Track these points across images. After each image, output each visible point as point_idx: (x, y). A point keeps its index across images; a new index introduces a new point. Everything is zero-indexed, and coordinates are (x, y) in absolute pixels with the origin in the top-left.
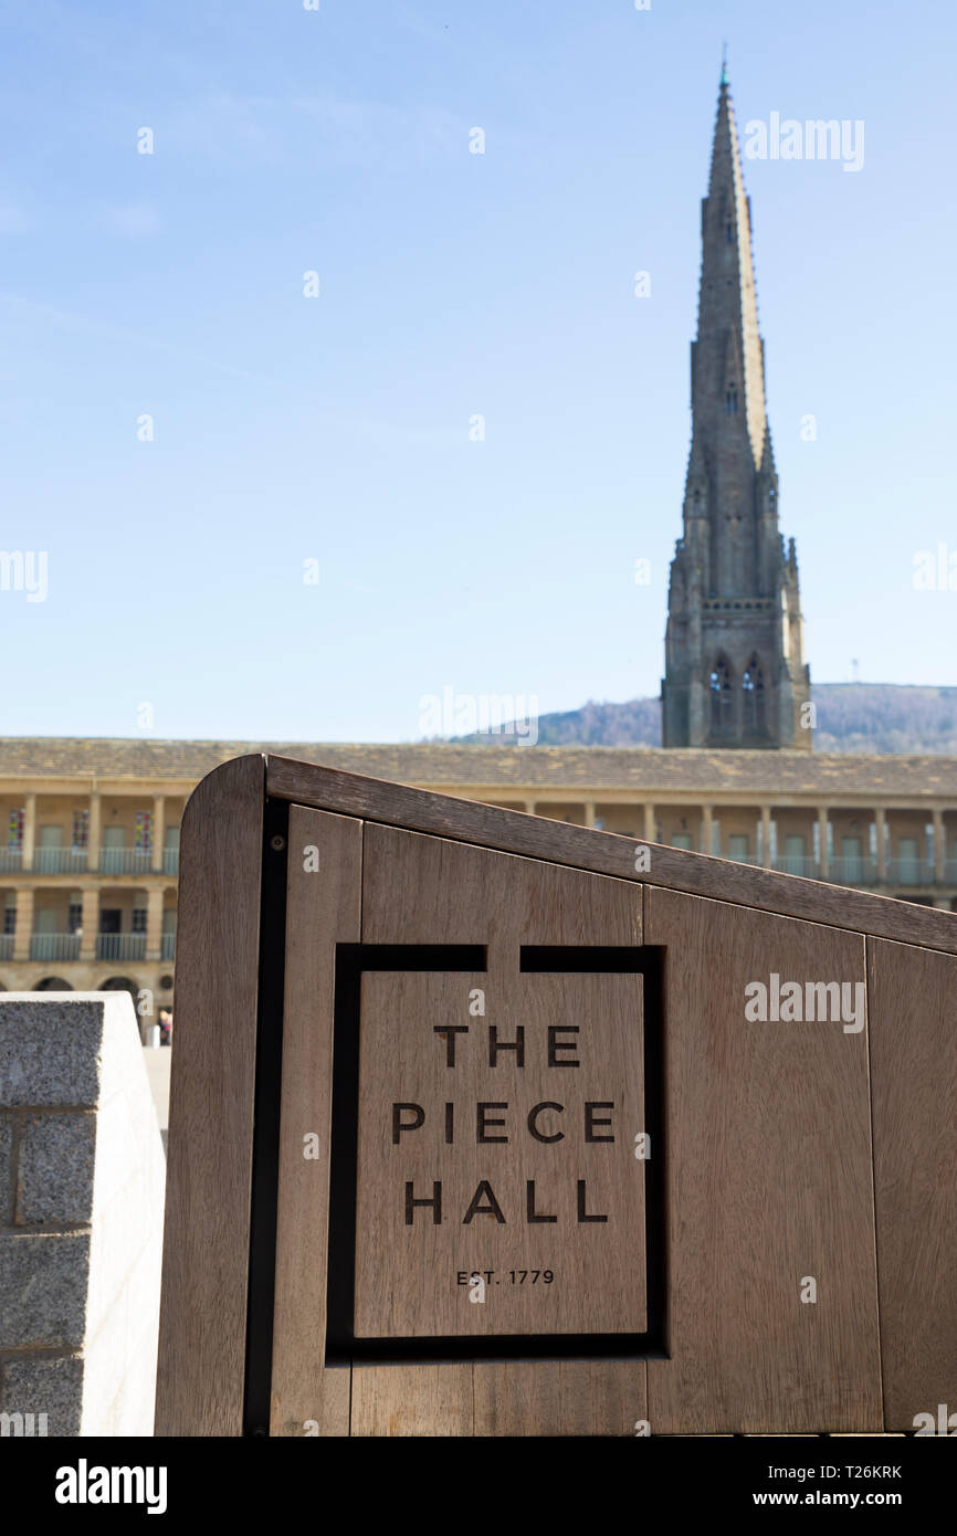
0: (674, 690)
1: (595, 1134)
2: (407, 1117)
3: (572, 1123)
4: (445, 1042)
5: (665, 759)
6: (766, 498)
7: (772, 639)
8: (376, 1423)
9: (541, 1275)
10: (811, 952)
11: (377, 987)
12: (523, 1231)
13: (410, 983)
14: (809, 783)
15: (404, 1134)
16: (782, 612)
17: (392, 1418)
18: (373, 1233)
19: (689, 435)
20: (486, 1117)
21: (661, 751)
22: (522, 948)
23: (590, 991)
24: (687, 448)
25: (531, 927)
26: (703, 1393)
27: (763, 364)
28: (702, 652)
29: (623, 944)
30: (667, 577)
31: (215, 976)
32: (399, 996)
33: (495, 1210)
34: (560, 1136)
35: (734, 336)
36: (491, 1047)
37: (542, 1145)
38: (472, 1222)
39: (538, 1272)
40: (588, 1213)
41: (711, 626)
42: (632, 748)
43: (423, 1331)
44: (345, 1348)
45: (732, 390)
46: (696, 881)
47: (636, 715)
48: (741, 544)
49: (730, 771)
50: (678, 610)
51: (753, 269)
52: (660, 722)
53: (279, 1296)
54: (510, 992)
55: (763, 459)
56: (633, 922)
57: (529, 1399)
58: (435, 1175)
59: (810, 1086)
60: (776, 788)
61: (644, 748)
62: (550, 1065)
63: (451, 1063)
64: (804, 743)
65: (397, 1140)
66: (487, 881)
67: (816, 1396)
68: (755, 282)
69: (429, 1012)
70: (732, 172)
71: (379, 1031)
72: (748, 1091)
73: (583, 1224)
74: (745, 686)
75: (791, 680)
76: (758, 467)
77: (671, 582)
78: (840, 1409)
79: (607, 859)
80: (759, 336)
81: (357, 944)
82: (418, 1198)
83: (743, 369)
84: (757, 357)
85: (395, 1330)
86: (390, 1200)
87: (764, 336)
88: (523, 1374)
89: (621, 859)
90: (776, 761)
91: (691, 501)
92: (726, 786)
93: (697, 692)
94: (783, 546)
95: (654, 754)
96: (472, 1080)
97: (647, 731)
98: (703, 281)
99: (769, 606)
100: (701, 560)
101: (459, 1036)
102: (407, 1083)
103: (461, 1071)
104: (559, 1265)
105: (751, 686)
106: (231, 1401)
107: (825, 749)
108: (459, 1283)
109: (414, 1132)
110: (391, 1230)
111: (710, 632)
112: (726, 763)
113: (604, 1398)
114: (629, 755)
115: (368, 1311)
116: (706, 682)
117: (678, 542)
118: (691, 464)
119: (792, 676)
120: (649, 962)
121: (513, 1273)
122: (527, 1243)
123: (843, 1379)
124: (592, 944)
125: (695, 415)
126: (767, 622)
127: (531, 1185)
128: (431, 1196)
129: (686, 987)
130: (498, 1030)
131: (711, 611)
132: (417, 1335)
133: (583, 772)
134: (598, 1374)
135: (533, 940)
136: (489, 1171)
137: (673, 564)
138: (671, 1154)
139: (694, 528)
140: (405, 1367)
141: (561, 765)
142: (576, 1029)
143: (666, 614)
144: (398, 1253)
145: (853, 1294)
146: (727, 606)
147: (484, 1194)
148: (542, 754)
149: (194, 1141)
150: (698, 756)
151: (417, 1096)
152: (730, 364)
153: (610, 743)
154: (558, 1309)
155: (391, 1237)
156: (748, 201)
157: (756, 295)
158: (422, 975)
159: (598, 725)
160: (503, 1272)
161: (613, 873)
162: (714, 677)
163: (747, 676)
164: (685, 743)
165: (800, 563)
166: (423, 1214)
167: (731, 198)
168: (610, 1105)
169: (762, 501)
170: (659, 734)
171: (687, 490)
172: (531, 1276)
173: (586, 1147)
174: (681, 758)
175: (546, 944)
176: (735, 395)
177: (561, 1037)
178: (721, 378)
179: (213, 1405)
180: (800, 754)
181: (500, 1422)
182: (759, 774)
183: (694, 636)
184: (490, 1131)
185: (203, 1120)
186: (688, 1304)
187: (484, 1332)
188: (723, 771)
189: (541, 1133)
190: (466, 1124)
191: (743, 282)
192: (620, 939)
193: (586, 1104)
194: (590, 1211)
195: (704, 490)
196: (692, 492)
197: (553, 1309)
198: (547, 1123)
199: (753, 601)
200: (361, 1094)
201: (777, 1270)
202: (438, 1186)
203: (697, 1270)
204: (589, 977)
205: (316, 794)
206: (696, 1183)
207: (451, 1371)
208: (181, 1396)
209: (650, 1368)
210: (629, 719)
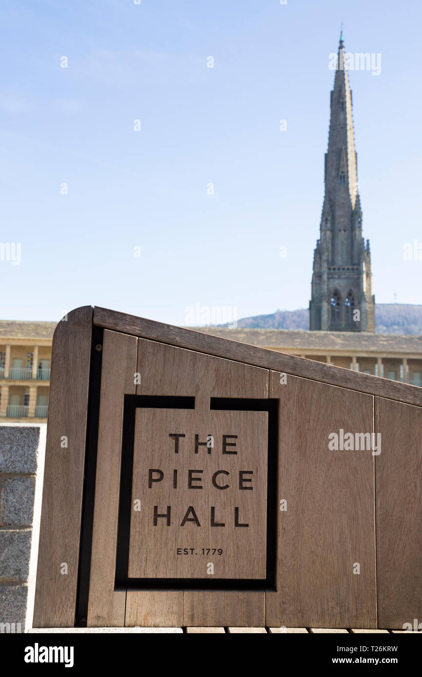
0: (315, 306)
1: (244, 486)
2: (155, 476)
3: (233, 480)
4: (174, 441)
5: (310, 335)
6: (357, 222)
7: (358, 283)
8: (137, 618)
9: (217, 551)
10: (348, 403)
11: (143, 415)
12: (209, 530)
13: (158, 414)
14: (373, 347)
15: (154, 484)
16: (363, 272)
17: (145, 616)
18: (138, 529)
19: (323, 194)
20: (193, 477)
21: (309, 332)
22: (212, 399)
23: (242, 419)
24: (323, 200)
25: (216, 389)
26: (292, 608)
27: (356, 163)
28: (328, 289)
29: (259, 398)
30: (313, 256)
31: (67, 408)
32: (153, 419)
33: (196, 520)
34: (227, 486)
35: (344, 151)
36: (196, 444)
37: (218, 490)
38: (185, 525)
39: (215, 550)
40: (240, 522)
41: (332, 278)
42: (296, 331)
43: (161, 576)
44: (124, 582)
45: (343, 175)
46: (294, 369)
47: (299, 316)
48: (345, 242)
49: (339, 341)
50: (317, 270)
51: (353, 122)
52: (308, 319)
53: (93, 557)
54: (205, 419)
55: (356, 205)
56: (264, 387)
57: (209, 608)
58: (167, 503)
59: (346, 466)
60: (359, 349)
61: (301, 330)
62: (223, 453)
63: (177, 451)
64: (372, 329)
65: (150, 486)
66: (196, 367)
67: (345, 611)
68: (353, 127)
69: (167, 427)
70: (344, 80)
71: (143, 435)
72: (316, 467)
73: (237, 528)
74: (346, 304)
75: (367, 302)
76: (353, 208)
77: (314, 258)
78: (357, 617)
79: (252, 357)
80: (355, 151)
81: (134, 395)
82: (160, 514)
83: (347, 166)
84: (354, 160)
85: (147, 574)
86: (147, 514)
87: (357, 151)
88: (207, 597)
89: (259, 358)
90: (359, 337)
91: (324, 223)
92: (337, 348)
93: (325, 306)
94: (364, 243)
95: (305, 333)
96: (186, 459)
97: (303, 323)
98: (331, 127)
99: (357, 269)
100: (328, 249)
101: (180, 439)
102: (156, 459)
103: (181, 456)
104: (225, 547)
105: (349, 304)
106: (69, 606)
107: (381, 332)
108: (178, 554)
109: (159, 483)
110: (147, 528)
111: (331, 280)
112: (337, 337)
113: (245, 609)
114: (294, 333)
115: (135, 566)
116: (329, 302)
117: (318, 241)
118: (324, 207)
119: (367, 300)
120: (271, 406)
121: (203, 549)
122: (210, 536)
123: (359, 603)
124: (245, 397)
125: (326, 186)
126: (356, 276)
127: (213, 509)
128: (166, 513)
129: (288, 418)
130: (199, 436)
131: (332, 271)
132: (157, 577)
133: (274, 340)
134: (242, 598)
135: (217, 395)
136: (193, 502)
137: (315, 250)
138: (279, 496)
139: (325, 234)
140: (151, 592)
141: (265, 337)
142: (236, 437)
143: (312, 272)
144: (149, 540)
145: (364, 564)
146: (339, 269)
147: (191, 512)
148: (257, 332)
149: (55, 484)
150: (325, 334)
151: (160, 466)
152: (342, 163)
153: (287, 328)
154: (224, 567)
155: (146, 531)
156: (351, 92)
157: (354, 133)
158: (164, 410)
159: (282, 320)
160: (198, 549)
161: (255, 364)
162: (333, 300)
163: (347, 300)
164: (319, 328)
165: (371, 251)
166: (162, 521)
167: (343, 90)
168: (251, 473)
169: (355, 224)
170: (308, 325)
171: (322, 218)
172: (212, 552)
173: (239, 492)
174: (317, 335)
175: (223, 397)
176: (344, 177)
177: (229, 440)
178: (338, 169)
179: (61, 607)
180: (369, 334)
181: (196, 619)
182: (352, 342)
183: (324, 282)
184: (194, 483)
185: (60, 475)
186: (286, 566)
187: (189, 577)
188: (336, 341)
189: (219, 485)
190: (183, 480)
191: (348, 128)
192: (257, 396)
193: (240, 471)
194: (241, 522)
195: (329, 218)
196: (324, 219)
197: (222, 567)
198: (221, 480)
199: (350, 267)
200: (134, 464)
201: (329, 551)
202: (169, 508)
203: (290, 551)
204: (243, 413)
205: (116, 324)
206: (291, 510)
207: (173, 594)
208: (46, 603)
209: (267, 595)
210: (295, 318)
